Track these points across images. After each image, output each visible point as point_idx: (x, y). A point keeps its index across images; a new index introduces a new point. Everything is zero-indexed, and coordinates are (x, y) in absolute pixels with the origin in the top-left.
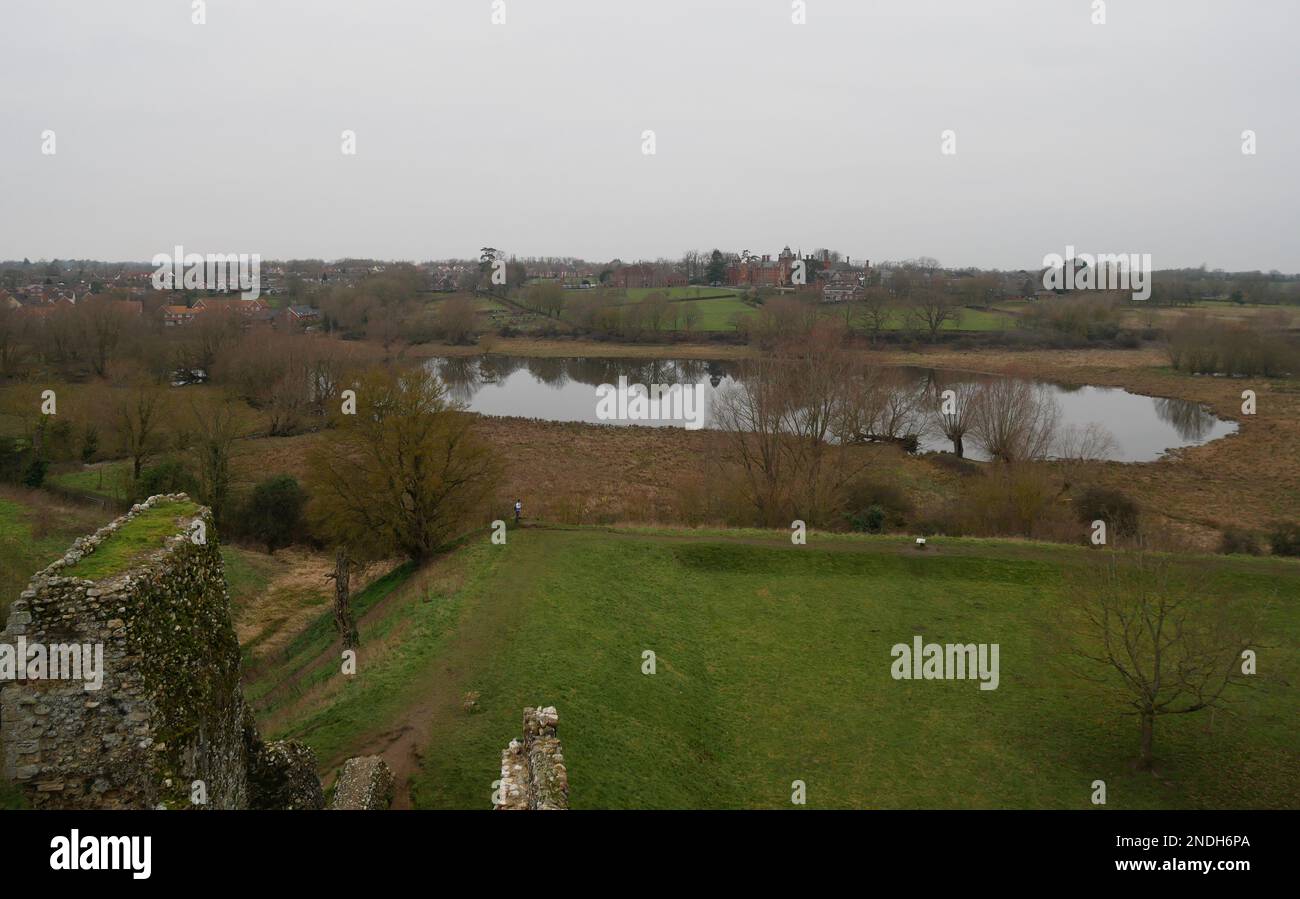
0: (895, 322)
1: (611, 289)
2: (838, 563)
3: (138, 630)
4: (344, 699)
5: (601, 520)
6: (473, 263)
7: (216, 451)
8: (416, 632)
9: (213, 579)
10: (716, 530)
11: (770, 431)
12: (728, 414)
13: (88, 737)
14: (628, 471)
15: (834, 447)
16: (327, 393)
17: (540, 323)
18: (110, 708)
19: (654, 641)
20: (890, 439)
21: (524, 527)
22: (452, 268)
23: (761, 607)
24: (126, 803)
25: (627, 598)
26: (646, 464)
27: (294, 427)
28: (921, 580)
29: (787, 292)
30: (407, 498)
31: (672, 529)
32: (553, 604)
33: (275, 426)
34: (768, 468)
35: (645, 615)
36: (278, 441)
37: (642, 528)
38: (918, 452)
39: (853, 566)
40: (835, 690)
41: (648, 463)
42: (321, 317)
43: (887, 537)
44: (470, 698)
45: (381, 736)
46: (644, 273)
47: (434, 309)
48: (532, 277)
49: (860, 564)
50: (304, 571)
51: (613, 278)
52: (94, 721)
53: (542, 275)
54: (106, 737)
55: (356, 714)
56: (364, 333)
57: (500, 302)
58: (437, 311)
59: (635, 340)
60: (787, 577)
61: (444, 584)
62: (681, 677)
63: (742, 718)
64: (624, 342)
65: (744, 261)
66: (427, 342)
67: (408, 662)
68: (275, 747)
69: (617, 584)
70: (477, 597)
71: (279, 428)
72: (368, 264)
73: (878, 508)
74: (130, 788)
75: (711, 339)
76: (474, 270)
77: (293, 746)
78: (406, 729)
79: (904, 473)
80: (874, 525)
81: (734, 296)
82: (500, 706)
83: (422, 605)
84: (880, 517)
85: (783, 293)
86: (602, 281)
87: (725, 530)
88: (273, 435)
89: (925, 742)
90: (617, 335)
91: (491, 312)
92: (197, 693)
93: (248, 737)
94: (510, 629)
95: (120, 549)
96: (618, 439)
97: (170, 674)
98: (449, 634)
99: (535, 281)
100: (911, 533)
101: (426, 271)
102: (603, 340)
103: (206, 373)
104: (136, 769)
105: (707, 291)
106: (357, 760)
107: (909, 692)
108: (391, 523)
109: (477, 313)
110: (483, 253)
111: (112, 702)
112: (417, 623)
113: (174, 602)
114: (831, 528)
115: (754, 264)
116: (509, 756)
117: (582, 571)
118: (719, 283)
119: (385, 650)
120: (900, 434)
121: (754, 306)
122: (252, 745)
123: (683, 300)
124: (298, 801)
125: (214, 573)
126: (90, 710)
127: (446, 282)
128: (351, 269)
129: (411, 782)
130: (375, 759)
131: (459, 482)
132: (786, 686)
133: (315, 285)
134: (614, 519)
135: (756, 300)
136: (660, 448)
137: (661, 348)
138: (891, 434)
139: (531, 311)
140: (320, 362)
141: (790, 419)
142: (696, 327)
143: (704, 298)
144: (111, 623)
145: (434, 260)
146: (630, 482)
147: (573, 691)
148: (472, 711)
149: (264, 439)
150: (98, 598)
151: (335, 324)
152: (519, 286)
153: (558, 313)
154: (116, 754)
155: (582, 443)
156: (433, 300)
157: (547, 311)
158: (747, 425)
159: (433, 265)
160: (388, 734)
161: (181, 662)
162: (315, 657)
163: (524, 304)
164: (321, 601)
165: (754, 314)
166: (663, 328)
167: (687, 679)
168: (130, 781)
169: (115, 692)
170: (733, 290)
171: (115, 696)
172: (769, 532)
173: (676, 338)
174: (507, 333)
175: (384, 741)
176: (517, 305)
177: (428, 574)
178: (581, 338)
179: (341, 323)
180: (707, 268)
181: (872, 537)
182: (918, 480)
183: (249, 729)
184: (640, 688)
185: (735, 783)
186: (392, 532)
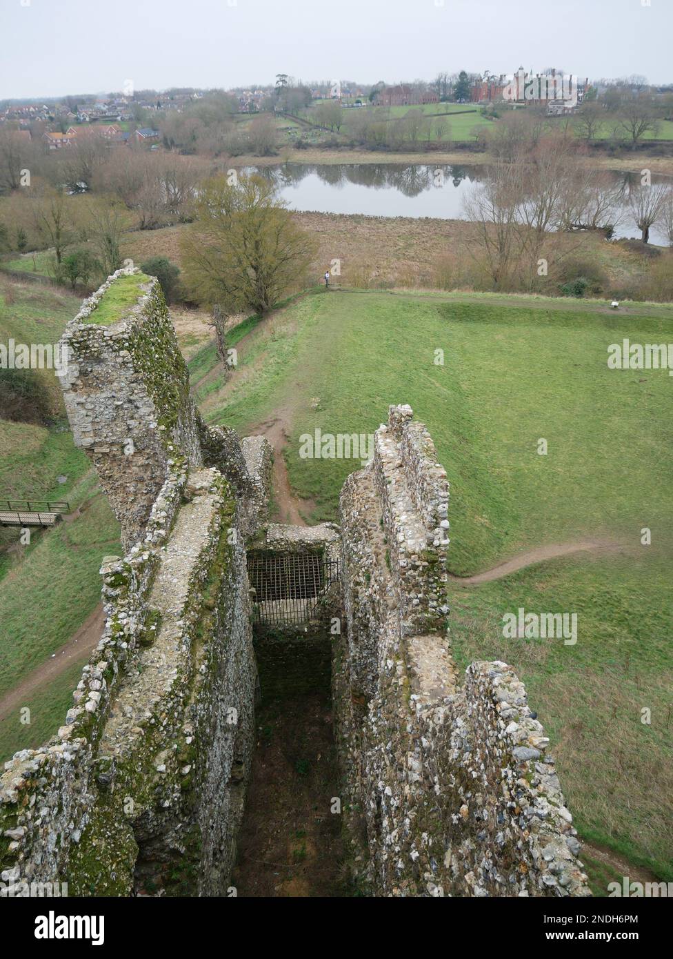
0: (604, 133)
1: (378, 107)
2: (553, 318)
3: (138, 358)
4: (232, 402)
5: (383, 285)
6: (270, 88)
7: (110, 242)
8: (271, 361)
9: (167, 325)
10: (465, 294)
11: (505, 222)
12: (476, 208)
13: (118, 422)
14: (397, 251)
15: (553, 234)
16: (175, 197)
17: (325, 137)
18: (129, 405)
19: (426, 367)
20: (592, 228)
21: (332, 290)
22: (253, 92)
23: (498, 347)
24: (147, 459)
25: (407, 340)
26: (409, 246)
27: (157, 222)
28: (612, 331)
29: (519, 107)
30: (251, 272)
31: (433, 292)
32: (359, 343)
33: (143, 222)
34: (501, 250)
35: (420, 351)
36: (147, 233)
37: (414, 291)
38: (613, 239)
39: (563, 320)
40: (548, 402)
41: (411, 245)
42: (161, 137)
43: (589, 301)
44: (315, 402)
45: (262, 424)
46: (403, 92)
47: (244, 128)
48: (316, 99)
49: (568, 319)
50: (181, 322)
51: (379, 97)
52: (121, 413)
53: (323, 96)
54: (129, 422)
55: (243, 411)
56: (194, 149)
57: (294, 121)
58: (247, 130)
59: (397, 150)
60: (516, 327)
61: (284, 329)
62: (445, 391)
63: (486, 418)
64: (390, 151)
65: (485, 80)
66: (242, 154)
67: (270, 380)
68: (215, 429)
69: (400, 330)
70: (308, 338)
71: (146, 224)
72: (188, 92)
73: (582, 280)
74: (148, 451)
75: (456, 148)
76: (272, 94)
77: (225, 429)
78: (276, 420)
79: (602, 255)
80: (579, 292)
81: (475, 111)
82: (334, 407)
83: (272, 343)
84: (583, 286)
85: (515, 108)
86: (371, 100)
87: (473, 293)
88: (143, 229)
89: (608, 436)
90: (385, 146)
91: (288, 128)
92: (173, 396)
93: (198, 423)
94: (333, 359)
95: (111, 306)
96: (388, 227)
97: (158, 384)
98: (294, 361)
99: (319, 102)
100: (607, 298)
101: (234, 96)
102: (373, 149)
103: (86, 184)
104: (150, 440)
105: (454, 107)
106: (250, 438)
107: (599, 405)
108: (242, 289)
109: (277, 130)
110: (278, 79)
111: (130, 401)
112: (272, 355)
113: (152, 340)
114: (548, 293)
115: (493, 83)
116: (381, 434)
117: (376, 321)
118: (463, 100)
119: (254, 372)
120: (601, 224)
121: (491, 119)
122: (202, 428)
123: (436, 115)
124: (232, 460)
125: (167, 321)
126: (117, 407)
127: (252, 106)
128: (177, 97)
129: (284, 451)
130: (261, 438)
131: (285, 259)
132: (515, 399)
133: (152, 112)
134: (391, 286)
135: (493, 115)
136: (419, 233)
137: (417, 156)
138: (594, 224)
139: (317, 127)
140: (168, 173)
141: (522, 210)
142: (445, 138)
143: (451, 114)
144: (122, 353)
145: (239, 86)
146: (399, 259)
147: (379, 398)
148: (317, 410)
149: (137, 232)
150: (111, 337)
151: (172, 142)
152: (307, 106)
153: (338, 128)
154: (136, 431)
155: (363, 230)
156: (242, 121)
157: (330, 127)
158: (489, 215)
159: (240, 91)
160: (265, 423)
161: (162, 378)
162: (201, 378)
163: (312, 121)
164: (196, 342)
165: (491, 127)
166: (420, 139)
167: (449, 392)
168: (147, 447)
169: (131, 395)
170: (474, 106)
171: (131, 398)
172: (504, 295)
173: (430, 148)
174: (300, 146)
175: (264, 427)
176: (306, 122)
177: (270, 323)
178: (357, 149)
179: (177, 142)
180: (455, 87)
181: (579, 300)
182: (611, 259)
183: (199, 418)
184: (420, 397)
185: (482, 457)
186: (243, 295)
